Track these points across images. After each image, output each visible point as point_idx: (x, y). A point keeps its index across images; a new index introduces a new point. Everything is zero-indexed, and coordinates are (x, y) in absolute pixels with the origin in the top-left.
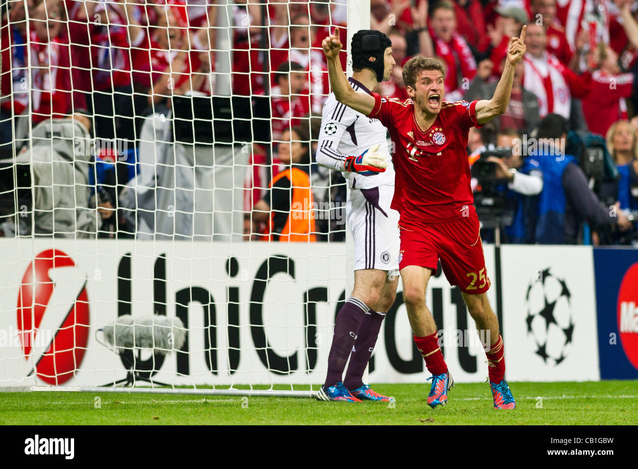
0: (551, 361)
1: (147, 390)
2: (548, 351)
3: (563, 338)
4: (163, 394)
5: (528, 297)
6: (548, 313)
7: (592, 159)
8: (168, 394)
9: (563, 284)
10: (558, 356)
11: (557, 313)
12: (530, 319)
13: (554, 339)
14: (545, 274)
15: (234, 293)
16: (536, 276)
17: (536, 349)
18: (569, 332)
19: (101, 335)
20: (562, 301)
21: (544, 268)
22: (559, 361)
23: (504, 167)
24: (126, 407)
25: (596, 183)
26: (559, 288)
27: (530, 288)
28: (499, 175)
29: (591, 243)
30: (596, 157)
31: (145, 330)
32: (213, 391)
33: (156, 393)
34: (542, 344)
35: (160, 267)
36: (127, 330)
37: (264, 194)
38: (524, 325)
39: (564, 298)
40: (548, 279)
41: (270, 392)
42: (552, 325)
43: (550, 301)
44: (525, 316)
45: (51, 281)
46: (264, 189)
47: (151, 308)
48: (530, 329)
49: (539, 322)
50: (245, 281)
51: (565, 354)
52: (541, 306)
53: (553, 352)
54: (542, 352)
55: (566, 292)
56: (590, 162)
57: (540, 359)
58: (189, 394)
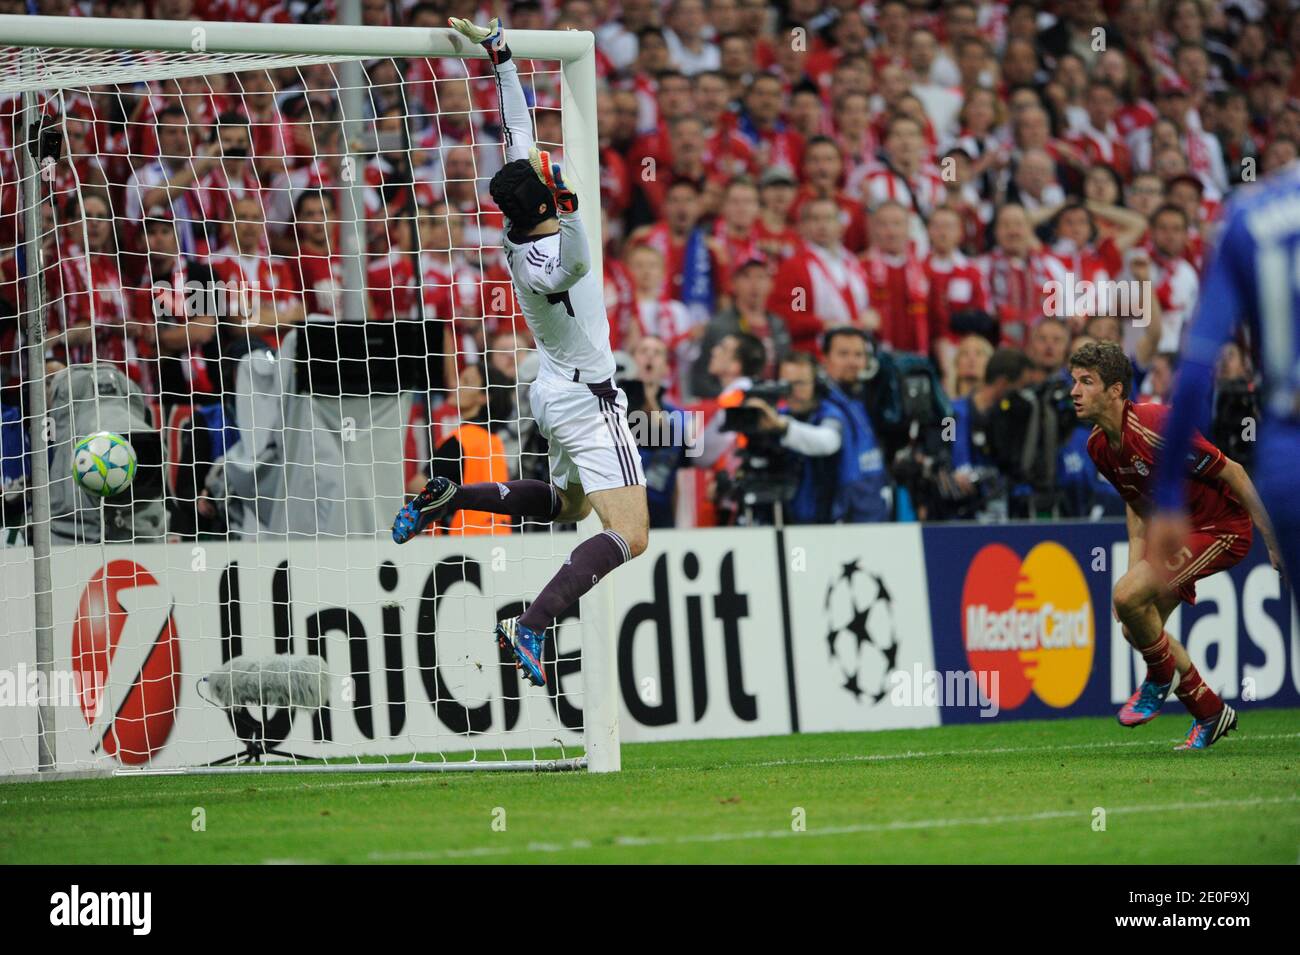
0: (866, 699)
1: (285, 768)
2: (862, 683)
3: (883, 662)
4: (311, 773)
5: (827, 604)
6: (859, 626)
7: (913, 392)
8: (318, 772)
9: (879, 581)
10: (876, 691)
11: (872, 626)
12: (832, 637)
13: (869, 664)
14: (850, 569)
15: (391, 617)
16: (839, 571)
17: (844, 681)
18: (891, 654)
19: (205, 688)
20: (879, 610)
21: (849, 560)
22: (879, 697)
23: (771, 412)
24: (270, 797)
25: (921, 429)
26: (874, 589)
27: (830, 590)
28: (765, 425)
29: (916, 518)
30: (920, 389)
31: (272, 678)
32: (387, 766)
33: (301, 773)
34: (851, 673)
35: (280, 584)
36: (245, 677)
37: (421, 467)
38: (824, 646)
39: (882, 603)
40: (857, 576)
41: (473, 764)
42: (865, 645)
43: (862, 608)
44: (824, 633)
45: (125, 611)
46: (422, 461)
47: (272, 646)
48: (833, 651)
49: (846, 640)
50: (408, 597)
51: (887, 687)
52: (848, 617)
53: (869, 684)
54: (852, 685)
55: (883, 594)
56: (909, 397)
57: (849, 696)
58: (350, 772)
